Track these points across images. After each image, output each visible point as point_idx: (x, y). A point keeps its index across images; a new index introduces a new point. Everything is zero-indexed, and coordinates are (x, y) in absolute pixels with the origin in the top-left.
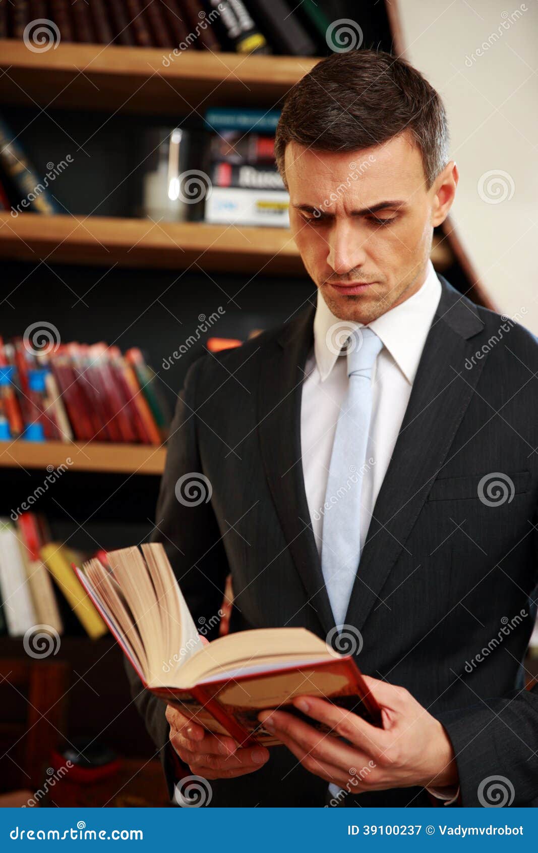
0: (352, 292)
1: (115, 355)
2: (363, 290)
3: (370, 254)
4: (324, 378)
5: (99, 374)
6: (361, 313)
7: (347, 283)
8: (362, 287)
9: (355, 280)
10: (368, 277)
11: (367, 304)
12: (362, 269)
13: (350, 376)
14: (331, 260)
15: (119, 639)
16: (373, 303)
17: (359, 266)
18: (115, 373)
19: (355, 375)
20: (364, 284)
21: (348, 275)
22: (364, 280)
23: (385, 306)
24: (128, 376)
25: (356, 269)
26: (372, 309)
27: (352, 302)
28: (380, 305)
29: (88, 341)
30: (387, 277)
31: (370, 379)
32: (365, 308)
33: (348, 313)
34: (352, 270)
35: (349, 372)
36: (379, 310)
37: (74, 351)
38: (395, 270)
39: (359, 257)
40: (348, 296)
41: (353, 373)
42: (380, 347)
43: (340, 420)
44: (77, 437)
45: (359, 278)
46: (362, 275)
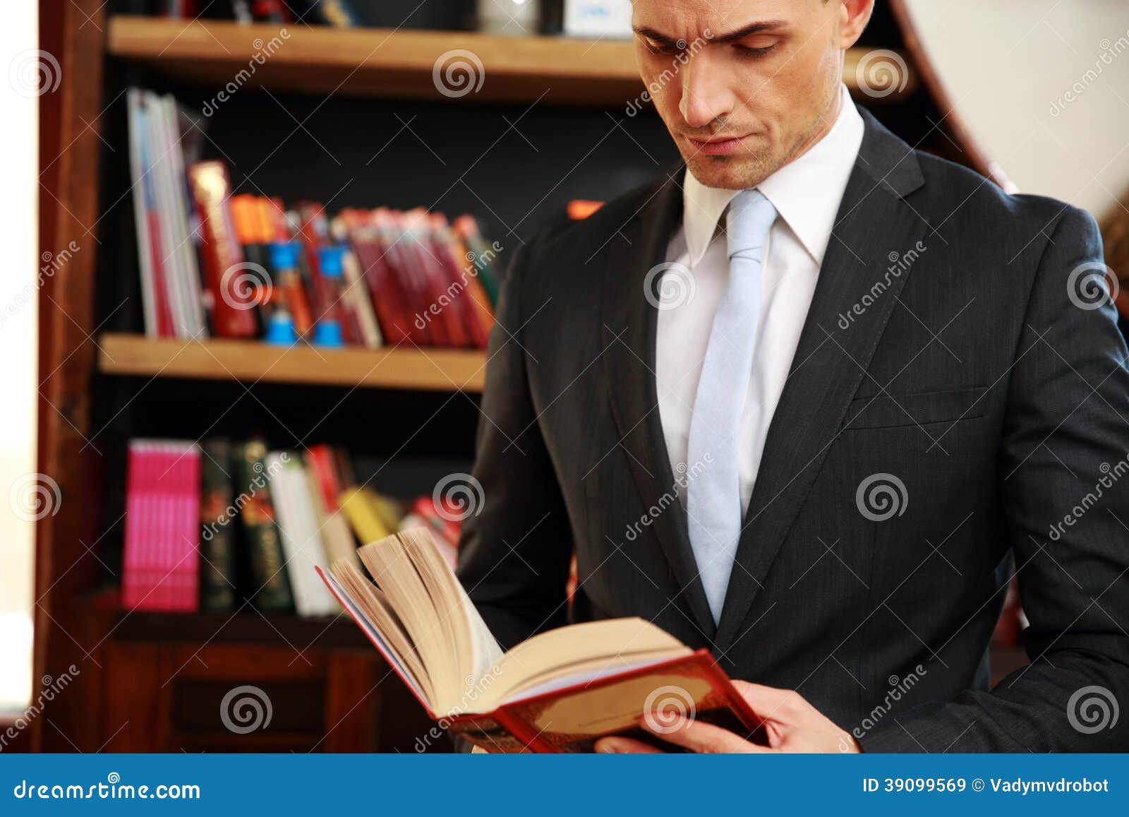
0: (717, 151)
1: (439, 226)
2: (733, 148)
3: (740, 96)
4: (695, 263)
5: (417, 252)
6: (732, 179)
7: (710, 138)
8: (732, 144)
9: (720, 134)
10: (738, 128)
11: (740, 166)
12: (729, 119)
13: (731, 258)
14: (683, 107)
15: (396, 666)
16: (750, 164)
17: (724, 114)
18: (439, 250)
19: (735, 257)
20: (734, 139)
21: (710, 127)
22: (733, 134)
23: (767, 167)
24: (457, 254)
25: (722, 118)
26: (748, 173)
27: (719, 163)
28: (761, 166)
29: (401, 204)
30: (768, 128)
31: (759, 262)
32: (738, 171)
33: (714, 178)
34: (715, 120)
35: (729, 254)
36: (758, 172)
37: (382, 221)
38: (780, 118)
39: (725, 101)
40: (713, 156)
41: (736, 253)
42: (772, 217)
43: (716, 321)
44: (387, 341)
45: (725, 131)
46: (730, 126)
